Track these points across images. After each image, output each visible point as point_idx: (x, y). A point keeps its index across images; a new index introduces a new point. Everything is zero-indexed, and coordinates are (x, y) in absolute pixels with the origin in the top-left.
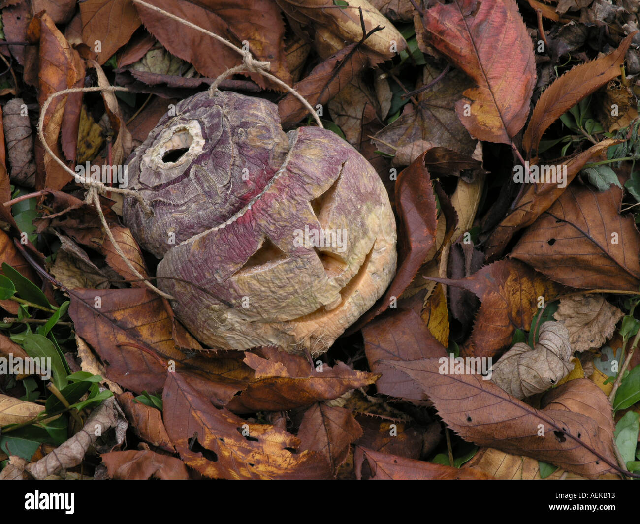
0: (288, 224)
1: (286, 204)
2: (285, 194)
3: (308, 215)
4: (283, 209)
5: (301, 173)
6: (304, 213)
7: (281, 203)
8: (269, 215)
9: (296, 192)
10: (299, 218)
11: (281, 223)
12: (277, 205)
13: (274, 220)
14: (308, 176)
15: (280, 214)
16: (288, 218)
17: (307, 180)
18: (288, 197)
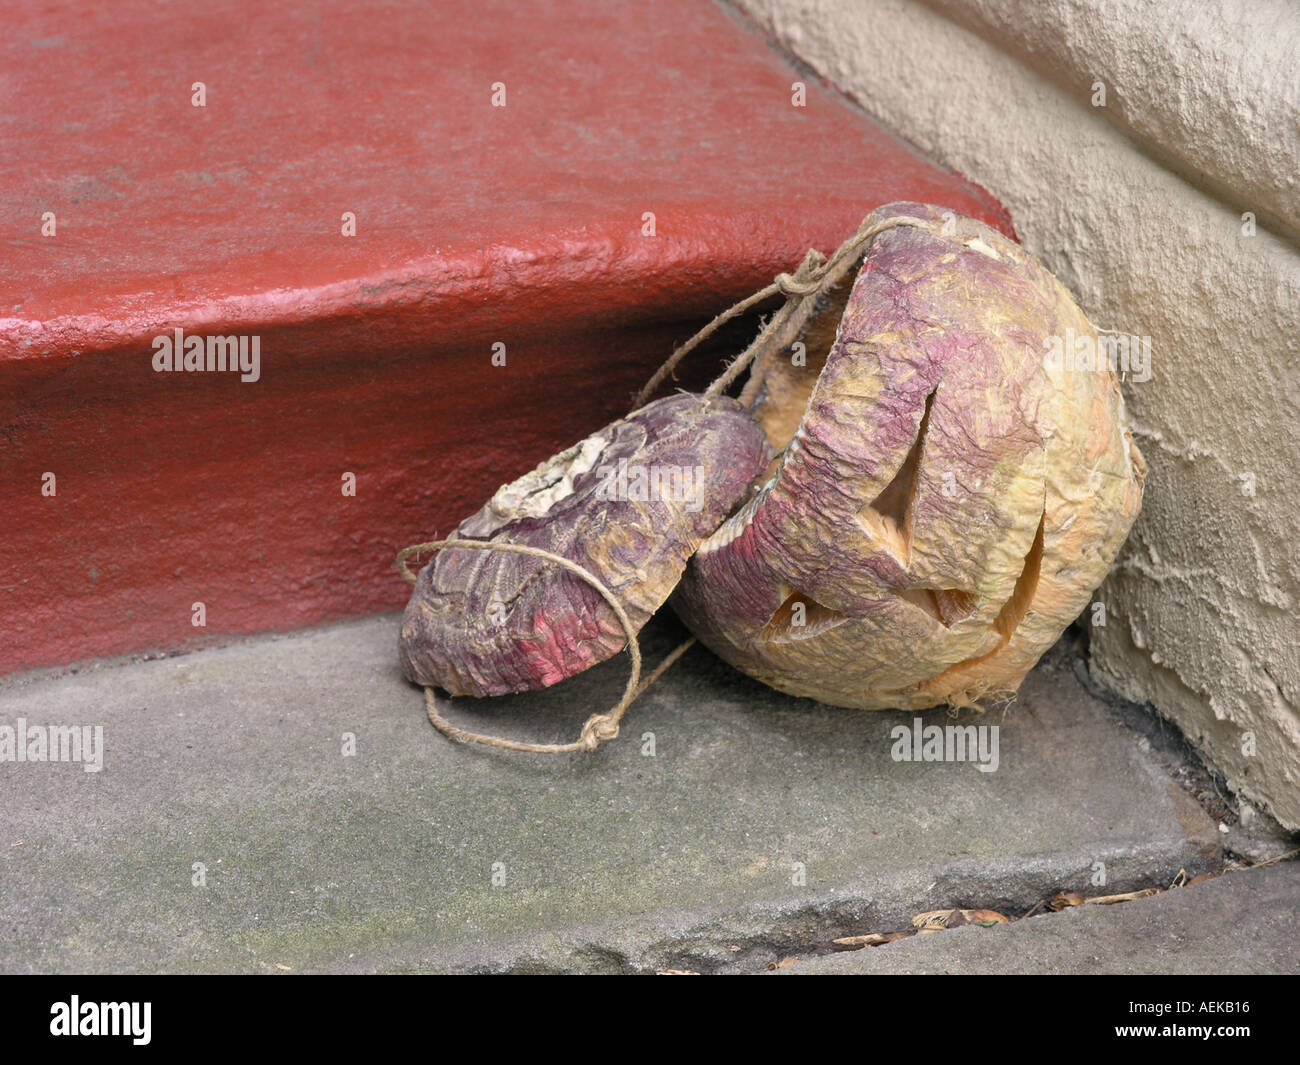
0: (821, 566)
1: (809, 525)
2: (803, 504)
3: (858, 543)
4: (806, 537)
5: (828, 456)
6: (849, 541)
7: (800, 524)
8: (783, 546)
9: (825, 501)
10: (840, 552)
11: (809, 564)
12: (794, 529)
13: (793, 557)
14: (844, 462)
15: (800, 545)
16: (819, 554)
17: (843, 471)
18: (810, 512)
